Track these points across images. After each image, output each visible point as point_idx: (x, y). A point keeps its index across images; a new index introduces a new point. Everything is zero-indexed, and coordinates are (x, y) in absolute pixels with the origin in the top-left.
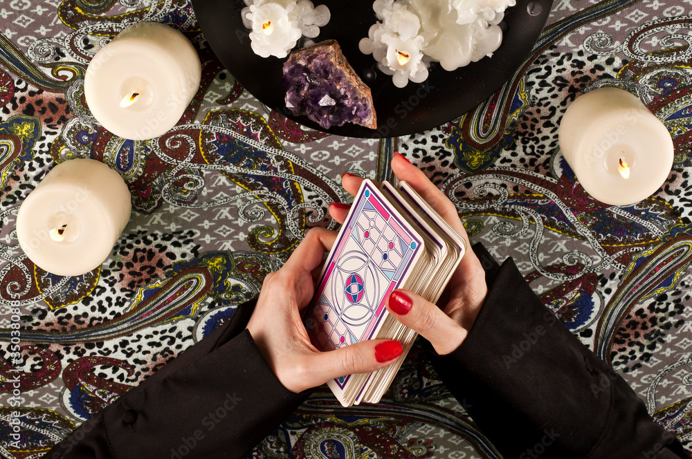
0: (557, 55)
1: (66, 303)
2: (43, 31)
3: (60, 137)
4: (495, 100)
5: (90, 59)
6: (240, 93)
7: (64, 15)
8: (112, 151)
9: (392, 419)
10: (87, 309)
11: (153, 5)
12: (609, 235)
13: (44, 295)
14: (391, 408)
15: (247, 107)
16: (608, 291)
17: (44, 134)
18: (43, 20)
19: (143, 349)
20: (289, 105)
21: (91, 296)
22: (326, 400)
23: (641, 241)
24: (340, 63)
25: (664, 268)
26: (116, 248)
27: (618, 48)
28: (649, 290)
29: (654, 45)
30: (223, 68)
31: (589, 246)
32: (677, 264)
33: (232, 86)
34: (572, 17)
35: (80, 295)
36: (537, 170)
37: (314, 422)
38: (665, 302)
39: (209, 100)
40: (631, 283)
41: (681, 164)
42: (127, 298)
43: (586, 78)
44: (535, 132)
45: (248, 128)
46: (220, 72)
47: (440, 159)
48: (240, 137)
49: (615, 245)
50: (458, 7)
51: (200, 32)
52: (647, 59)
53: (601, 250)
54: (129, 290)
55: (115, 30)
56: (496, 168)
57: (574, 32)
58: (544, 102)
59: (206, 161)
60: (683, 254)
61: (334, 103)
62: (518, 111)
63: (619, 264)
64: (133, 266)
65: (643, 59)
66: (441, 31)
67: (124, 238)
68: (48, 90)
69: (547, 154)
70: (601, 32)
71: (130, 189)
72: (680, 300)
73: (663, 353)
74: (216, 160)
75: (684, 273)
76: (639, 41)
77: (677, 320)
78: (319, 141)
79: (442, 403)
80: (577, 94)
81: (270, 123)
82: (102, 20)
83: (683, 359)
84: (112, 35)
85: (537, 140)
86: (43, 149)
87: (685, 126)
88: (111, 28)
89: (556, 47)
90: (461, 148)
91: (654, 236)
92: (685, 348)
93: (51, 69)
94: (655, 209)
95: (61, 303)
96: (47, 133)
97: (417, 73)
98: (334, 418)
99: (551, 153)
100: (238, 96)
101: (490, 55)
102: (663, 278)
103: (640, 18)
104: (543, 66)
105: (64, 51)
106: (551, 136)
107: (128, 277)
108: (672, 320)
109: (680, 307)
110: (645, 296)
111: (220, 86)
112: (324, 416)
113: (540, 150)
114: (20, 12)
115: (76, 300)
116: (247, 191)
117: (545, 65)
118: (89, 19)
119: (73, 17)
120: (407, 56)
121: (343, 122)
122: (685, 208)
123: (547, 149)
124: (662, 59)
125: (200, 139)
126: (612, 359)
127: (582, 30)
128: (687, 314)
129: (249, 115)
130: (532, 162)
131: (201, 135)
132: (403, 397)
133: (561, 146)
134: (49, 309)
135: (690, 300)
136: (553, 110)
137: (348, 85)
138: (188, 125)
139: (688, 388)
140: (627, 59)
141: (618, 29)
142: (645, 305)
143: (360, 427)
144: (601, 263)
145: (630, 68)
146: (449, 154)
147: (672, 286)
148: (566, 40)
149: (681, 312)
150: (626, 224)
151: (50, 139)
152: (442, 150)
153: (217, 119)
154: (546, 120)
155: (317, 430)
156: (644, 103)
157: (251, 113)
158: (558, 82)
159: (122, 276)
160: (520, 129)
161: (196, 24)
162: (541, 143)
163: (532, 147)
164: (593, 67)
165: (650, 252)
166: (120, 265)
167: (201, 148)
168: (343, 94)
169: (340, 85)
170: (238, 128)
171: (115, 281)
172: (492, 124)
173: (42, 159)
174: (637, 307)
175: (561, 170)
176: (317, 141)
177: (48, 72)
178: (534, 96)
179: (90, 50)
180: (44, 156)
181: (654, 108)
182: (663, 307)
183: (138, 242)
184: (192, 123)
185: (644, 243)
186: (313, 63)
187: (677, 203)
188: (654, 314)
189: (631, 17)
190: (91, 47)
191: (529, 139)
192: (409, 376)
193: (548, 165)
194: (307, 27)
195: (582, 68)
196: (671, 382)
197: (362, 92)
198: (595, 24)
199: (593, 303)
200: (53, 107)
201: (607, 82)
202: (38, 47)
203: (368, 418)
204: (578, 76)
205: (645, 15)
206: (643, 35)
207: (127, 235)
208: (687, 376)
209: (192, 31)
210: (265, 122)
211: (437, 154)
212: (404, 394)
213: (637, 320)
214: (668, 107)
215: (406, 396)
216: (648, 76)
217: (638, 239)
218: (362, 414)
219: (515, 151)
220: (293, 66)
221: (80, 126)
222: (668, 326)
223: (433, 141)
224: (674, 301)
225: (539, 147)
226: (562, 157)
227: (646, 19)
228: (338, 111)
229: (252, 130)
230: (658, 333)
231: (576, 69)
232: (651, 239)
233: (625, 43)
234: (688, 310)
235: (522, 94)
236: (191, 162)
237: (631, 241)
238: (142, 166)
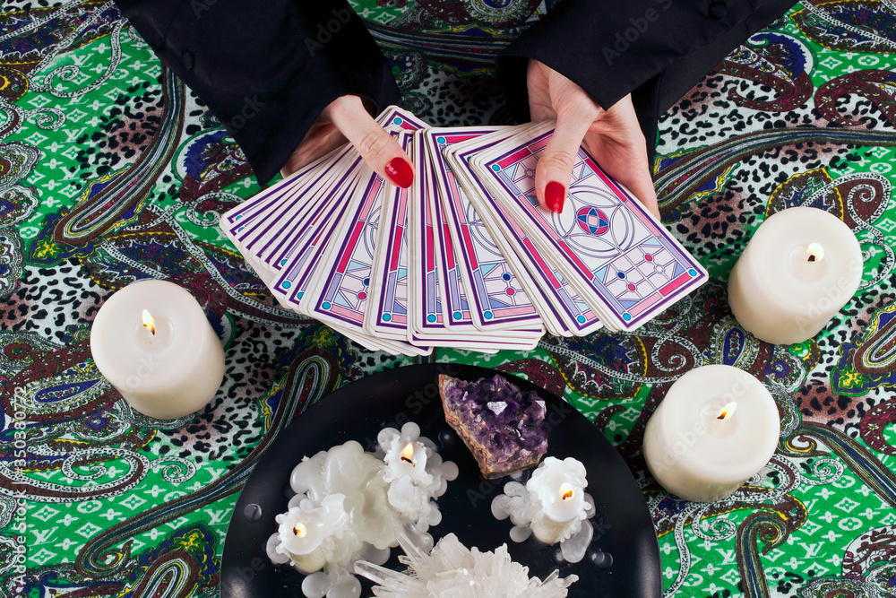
0: (226, 459)
1: (807, 175)
2: (825, 494)
3: (808, 370)
4: (299, 407)
5: (772, 460)
6: (599, 419)
7: (801, 511)
8: (748, 353)
9: (424, 31)
10: (782, 168)
11: (698, 521)
12: (166, 246)
13: (832, 185)
14: (426, 45)
15: (591, 402)
16: (167, 179)
17: (828, 373)
18: (824, 505)
19: (718, 119)
20: (542, 403)
21: (777, 184)
23: (127, 238)
24: (481, 452)
25: (101, 206)
26: (747, 240)
27: (155, 464)
28: (118, 180)
29: (113, 468)
30: (618, 448)
31: (189, 234)
32: (86, 210)
33: (607, 426)
34: (209, 501)
35: (790, 184)
36: (251, 323)
37: (518, 29)
38: (100, 165)
39: (635, 411)
40: (140, 189)
41: (80, 329)
42: (735, 180)
43: (192, 430)
44: (253, 368)
45: (589, 378)
46: (621, 442)
48: (599, 367)
49: (159, 233)
50: (343, 514)
51: (643, 490)
52: (120, 452)
53: (176, 229)
54: (733, 189)
55: (742, 493)
56: (300, 326)
57: (206, 485)
58: (242, 403)
59: (639, 340)
60: (78, 222)
61: (490, 405)
62: (272, 393)
63: (154, 211)
64: (728, 218)
65: (126, 453)
66: (362, 487)
67: (737, 251)
68: (822, 425)
69: (239, 342)
70: (175, 484)
71: (729, 308)
72: (82, 167)
73: (102, 105)
74: (627, 340)
75: (78, 199)
76: (130, 473)
77: (85, 143)
78: (507, 361)
80: (203, 412)
81: (563, 384)
82: (757, 505)
83: (79, 97)
84: (746, 488)
85: (251, 359)
86: (828, 356)
87: (76, 373)
88: (746, 495)
89: (228, 467)
90: (340, 350)
91: (113, 243)
92: (76, 110)
93: (818, 449)
94: (111, 276)
95: (813, 175)
96: (824, 375)
97: (391, 439)
98: (494, 33)
99: (235, 344)
100: (601, 414)
101: (305, 459)
102: (102, 194)
103: (129, 499)
104: (243, 445)
105: (802, 470)
106: (234, 363)
107: (734, 205)
108: (91, 144)
109: (82, 159)
110: (123, 172)
111: (621, 427)
112: (505, 36)
113: (247, 347)
114: (851, 515)
115: (795, 178)
117: (240, 447)
118: (772, 506)
119: (791, 509)
120: (403, 458)
121: (478, 382)
122: (76, 277)
123: (239, 348)
124: (103, 452)
125: (646, 365)
126: (162, 98)
127: (197, 486)
128: (73, 150)
129: (588, 392)
130: (256, 333)
131: (645, 371)
132: (411, 58)
133: (222, 351)
134: (827, 168)
135: (70, 167)
136: (232, 394)
137: (472, 425)
138: (660, 382)
139: (72, 62)
140: (144, 453)
141: (156, 487)
142: (123, 162)
143: (464, 23)
144: (176, 212)
145: (140, 442)
147: (91, 185)
148: (216, 475)
149: (81, 153)
150: (146, 258)
151: (821, 368)
152: (362, 348)
153: (626, 389)
154: (240, 382)
155: (515, 20)
156: (125, 401)
157: (586, 395)
158: (225, 427)
159: (741, 206)
160: (271, 372)
161: (648, 500)
162: (246, 355)
163: (256, 350)
164: (184, 443)
165: (118, 225)
166: (742, 220)
167: (645, 355)
168: (479, 416)
169: (481, 426)
170: (602, 378)
171: (749, 200)
172: (303, 379)
173: (830, 344)
174: (133, 160)
175: (222, 323)
176: (509, 361)
177: (821, 446)
178: (254, 410)
179: (772, 470)
180: (828, 348)
181: (112, 395)
182: (103, 160)
183: (721, 246)
184: (656, 384)
185: (124, 236)
186: (513, 452)
187: (85, 282)
188: (113, 152)
189: (139, 501)
190: (770, 475)
191: (260, 360)
192: (404, 82)
193: (238, 330)
194: (519, 494)
195: (198, 443)
196: (93, 69)
197: (455, 417)
198: (182, 494)
199: (185, 165)
200: (816, 405)
201: (168, 426)
202: (832, 474)
203: (454, 33)
204: (202, 433)
205: (123, 503)
206: (126, 480)
207: (734, 254)
208: (74, 76)
209: (653, 492)
210: (569, 384)
212: (410, 61)
213: (133, 144)
214: (96, 395)
215: (408, 59)
216: (120, 431)
217: (131, 241)
218: (460, 38)
219: (276, 346)
220: (536, 449)
221: (785, 383)
222: (96, 136)
223: (373, 359)
224: (89, 166)
225: (249, 350)
226: (221, 338)
227: (122, 499)
228: (485, 395)
229: (585, 375)
230: (108, 128)
231: (204, 441)
232: (116, 240)
233: (146, 470)
234: (73, 155)
235: (268, 412)
236: (658, 339)
237: (140, 238)
238: (715, 335)
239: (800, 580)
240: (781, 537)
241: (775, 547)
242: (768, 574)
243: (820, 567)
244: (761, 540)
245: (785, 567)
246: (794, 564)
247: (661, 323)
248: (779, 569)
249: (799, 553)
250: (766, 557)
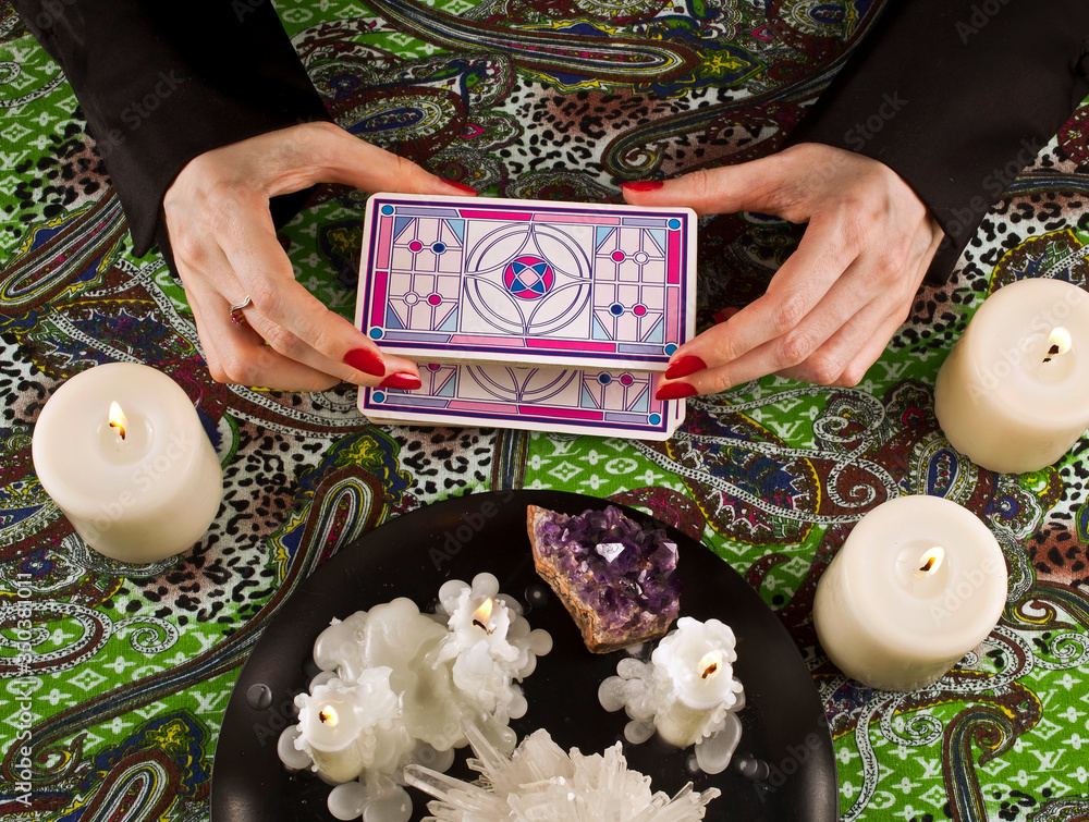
0: (223, 620)
1: (1047, 238)
2: (1068, 682)
3: (1046, 509)
4: (328, 549)
5: (993, 634)
6: (751, 572)
7: (1033, 705)
8: (964, 481)
9: (513, 26)
10: (1012, 228)
11: (889, 718)
12: (141, 319)
13: (1082, 254)
14: (515, 45)
15: (740, 549)
17: (1073, 514)
18: (1066, 698)
20: (673, 547)
21: (1005, 250)
22: (624, 63)
23: (86, 306)
24: (586, 615)
25: (48, 261)
26: (962, 327)
27: (119, 627)
28: (75, 225)
29: (59, 632)
30: (779, 613)
31: (175, 302)
32: (27, 266)
33: (763, 584)
34: (197, 680)
35: (1023, 251)
36: (260, 430)
37: (645, 26)
38: (49, 203)
39: (802, 562)
40: (106, 238)
41: (16, 433)
43: (174, 580)
44: (263, 493)
45: (738, 514)
46: (782, 606)
47: (422, 454)
48: (752, 500)
49: (132, 301)
50: (390, 694)
51: (813, 673)
52: (70, 608)
53: (155, 295)
55: (952, 680)
56: (330, 436)
57: (193, 657)
58: (247, 542)
59: (809, 464)
60: (16, 283)
61: (600, 547)
62: (290, 529)
63: (125, 269)
64: (936, 296)
65: (79, 609)
66: (416, 664)
67: (948, 341)
68: (1063, 586)
69: (243, 457)
70: (148, 656)
71: (936, 421)
72: (23, 206)
73: (52, 118)
74: (793, 464)
75: (15, 251)
76: (83, 639)
77: (28, 173)
78: (623, 489)
79: (429, 49)
80: (190, 554)
81: (702, 523)
82: (971, 697)
83: (19, 107)
84: (957, 672)
85: (260, 480)
86: (1074, 490)
87: (9, 496)
88: (958, 683)
89: (225, 633)
90: (387, 470)
91: (66, 314)
92: (16, 125)
93: (1058, 619)
94: (62, 360)
95: (1053, 239)
96: (1068, 517)
97: (458, 595)
98: (611, 31)
99: (237, 459)
100: (754, 566)
101: (335, 621)
102: (51, 245)
103: (82, 675)
104: (247, 601)
105: (1035, 648)
106: (235, 486)
108: (37, 173)
109: (23, 194)
110: (82, 214)
111: (782, 585)
112: (627, 36)
113: (254, 463)
115: (1030, 243)
116: (743, 412)
117: (243, 603)
118: (993, 698)
119: (1019, 703)
120: (476, 622)
121: (584, 516)
122: (11, 360)
123: (243, 464)
124: (45, 608)
125: (819, 499)
127: (180, 659)
128: (11, 182)
129: (736, 535)
130: (268, 444)
131: (818, 506)
132: (494, 62)
133: (219, 468)
134: (1074, 230)
135: (5, 205)
136: (232, 529)
137: (574, 577)
138: (838, 522)
139: (10, 57)
140: (104, 610)
141: (120, 659)
142: (81, 200)
143: (567, 15)
145: (99, 595)
146: (407, 461)
147: (36, 231)
148: (207, 642)
149: (21, 186)
150: (114, 336)
151: (1063, 507)
152: (418, 468)
153: (790, 531)
154: (244, 512)
155: (641, 14)
156: (78, 536)
157: (734, 539)
158: (221, 575)
159: (955, 280)
160: (287, 499)
161: (819, 687)
162: (253, 475)
163: (268, 468)
164: (163, 598)
165: (74, 289)
166: (956, 299)
167: (818, 484)
168: (584, 563)
169: (587, 577)
170: (756, 515)
171: (965, 272)
172: (334, 510)
173: (1077, 474)
174: (95, 197)
175: (220, 430)
176: (626, 490)
177: (1062, 616)
178: (263, 552)
179: (994, 648)
180: (1073, 479)
181: (62, 526)
182: (52, 196)
183: (926, 334)
184: (831, 525)
185: (82, 303)
186: (631, 614)
187: (25, 368)
188: (68, 185)
189: (96, 679)
190: (991, 654)
191: (273, 482)
192: (483, 96)
193: (242, 439)
194: (638, 675)
195: (182, 597)
196: (40, 69)
197: (550, 565)
198: (159, 669)
200: (1056, 558)
201: (140, 572)
202: (1077, 655)
203: (555, 30)
204: (188, 583)
205: (73, 681)
206: (77, 649)
207: (944, 347)
208: (12, 77)
209: (826, 676)
210: (711, 523)
211: (428, 462)
212: (493, 66)
213: (97, 175)
214: (37, 527)
215: (489, 64)
216: (70, 579)
217: (91, 310)
218: (564, 37)
219: (296, 463)
220: (663, 612)
221: (1014, 527)
222: (44, 163)
223: (434, 484)
224: (33, 204)
225: (257, 468)
226: (218, 451)
227: (71, 675)
228: (593, 534)
229: (733, 510)
230: (61, 152)
231: (191, 595)
232: (71, 309)
233: (107, 635)
234: (10, 189)
235: (282, 556)
236: (835, 463)
237: (104, 308)
238: (916, 458)
239: (1031, 802)
240: (1005, 741)
241: (996, 756)
242: (986, 793)
243: (1059, 784)
244: (977, 745)
245: (1010, 784)
246: (1022, 779)
247: (840, 440)
248: (1002, 787)
249: (1029, 763)
250: (984, 769)
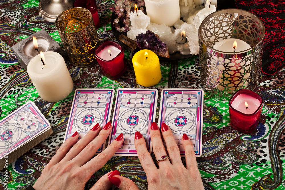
16: (272, 123)
19: (57, 141)
22: (134, 167)
42: (58, 121)
47: (195, 74)
49: (272, 104)
53: (265, 106)
54: (60, 118)
63: (276, 112)
98: (136, 177)
107: (61, 113)
116: (117, 83)
126: (279, 154)
144: (266, 111)
159: (59, 112)
237: (279, 103)
238: (80, 76)
247: (96, 77)
